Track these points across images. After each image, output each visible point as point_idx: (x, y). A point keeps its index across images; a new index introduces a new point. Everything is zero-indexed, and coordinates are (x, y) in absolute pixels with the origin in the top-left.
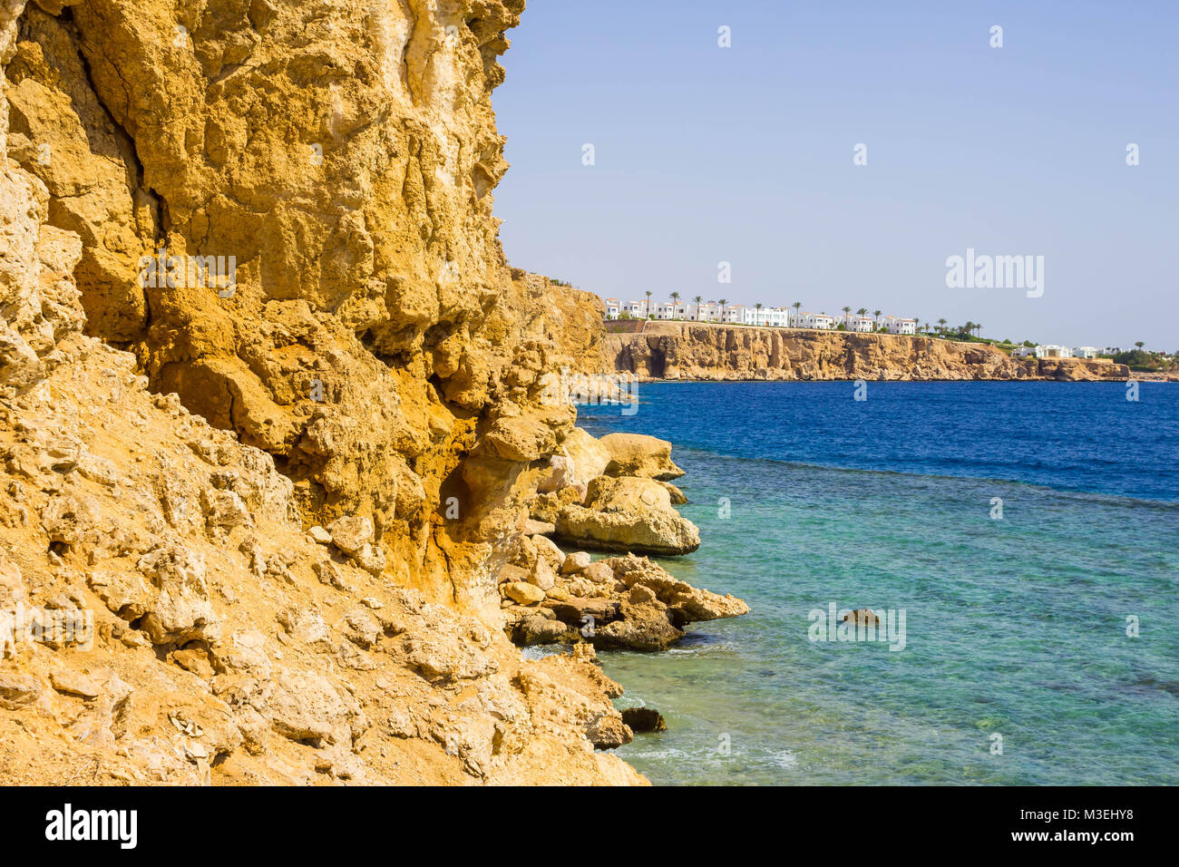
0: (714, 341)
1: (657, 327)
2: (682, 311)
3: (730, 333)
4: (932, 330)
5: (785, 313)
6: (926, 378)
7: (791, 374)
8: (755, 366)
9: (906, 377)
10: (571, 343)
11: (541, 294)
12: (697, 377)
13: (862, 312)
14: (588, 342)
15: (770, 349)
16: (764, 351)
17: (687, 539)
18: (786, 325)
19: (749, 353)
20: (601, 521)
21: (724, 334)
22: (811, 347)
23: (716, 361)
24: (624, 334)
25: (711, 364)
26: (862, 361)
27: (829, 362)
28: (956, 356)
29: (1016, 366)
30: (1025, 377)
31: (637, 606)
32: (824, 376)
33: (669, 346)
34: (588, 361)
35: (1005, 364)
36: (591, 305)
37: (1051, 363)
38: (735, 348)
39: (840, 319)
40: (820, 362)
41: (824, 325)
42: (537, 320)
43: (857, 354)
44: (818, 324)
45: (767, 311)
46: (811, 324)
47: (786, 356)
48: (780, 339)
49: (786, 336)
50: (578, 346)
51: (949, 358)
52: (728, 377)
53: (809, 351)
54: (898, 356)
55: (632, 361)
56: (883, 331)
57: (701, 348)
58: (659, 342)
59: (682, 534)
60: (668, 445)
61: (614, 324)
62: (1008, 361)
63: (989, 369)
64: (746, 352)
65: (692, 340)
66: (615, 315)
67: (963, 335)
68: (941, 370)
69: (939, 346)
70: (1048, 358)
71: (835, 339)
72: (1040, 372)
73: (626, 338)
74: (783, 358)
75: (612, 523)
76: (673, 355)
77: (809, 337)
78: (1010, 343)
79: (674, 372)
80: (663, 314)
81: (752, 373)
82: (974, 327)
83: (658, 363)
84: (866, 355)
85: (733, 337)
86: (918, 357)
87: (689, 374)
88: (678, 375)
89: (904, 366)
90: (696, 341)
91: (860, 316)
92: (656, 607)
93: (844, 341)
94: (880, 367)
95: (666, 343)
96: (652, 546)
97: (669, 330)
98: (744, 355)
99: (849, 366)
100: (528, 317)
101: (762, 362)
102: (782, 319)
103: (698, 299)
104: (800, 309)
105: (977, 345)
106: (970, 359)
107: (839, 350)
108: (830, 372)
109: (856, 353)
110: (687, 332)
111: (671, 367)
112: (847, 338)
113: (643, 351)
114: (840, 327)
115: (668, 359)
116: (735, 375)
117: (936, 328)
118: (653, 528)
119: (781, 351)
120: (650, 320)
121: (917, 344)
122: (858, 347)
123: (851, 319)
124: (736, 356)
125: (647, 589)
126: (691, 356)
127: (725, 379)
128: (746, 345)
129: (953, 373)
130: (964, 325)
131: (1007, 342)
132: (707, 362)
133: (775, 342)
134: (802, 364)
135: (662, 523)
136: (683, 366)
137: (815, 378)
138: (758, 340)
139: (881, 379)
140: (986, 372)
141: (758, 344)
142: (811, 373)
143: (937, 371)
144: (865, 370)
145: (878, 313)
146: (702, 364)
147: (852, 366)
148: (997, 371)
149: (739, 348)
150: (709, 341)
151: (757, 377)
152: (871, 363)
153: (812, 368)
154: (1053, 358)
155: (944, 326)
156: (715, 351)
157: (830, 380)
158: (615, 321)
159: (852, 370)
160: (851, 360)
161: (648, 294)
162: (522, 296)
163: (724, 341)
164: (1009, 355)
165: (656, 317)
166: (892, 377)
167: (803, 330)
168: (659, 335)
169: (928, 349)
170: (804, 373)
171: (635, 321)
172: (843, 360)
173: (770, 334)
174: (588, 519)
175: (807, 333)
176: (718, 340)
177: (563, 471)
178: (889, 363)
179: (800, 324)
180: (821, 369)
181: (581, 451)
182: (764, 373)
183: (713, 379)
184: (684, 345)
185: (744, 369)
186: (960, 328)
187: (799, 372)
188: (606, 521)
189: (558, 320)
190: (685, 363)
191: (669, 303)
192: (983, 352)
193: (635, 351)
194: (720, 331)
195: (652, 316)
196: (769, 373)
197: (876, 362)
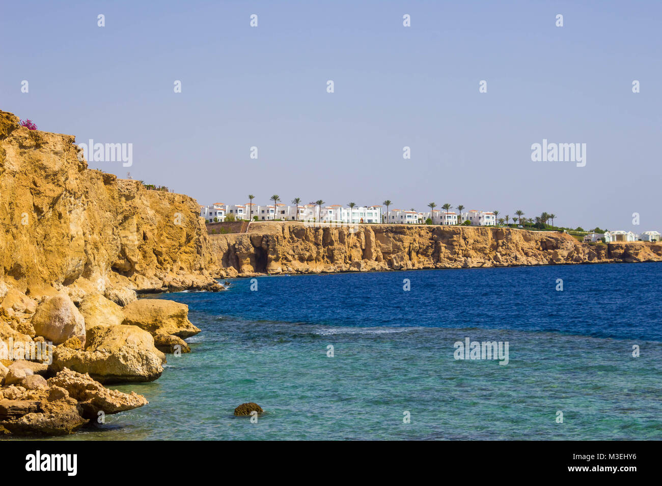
0: (312, 238)
1: (259, 227)
2: (283, 212)
3: (326, 230)
4: (511, 222)
5: (378, 211)
6: (506, 264)
7: (383, 265)
8: (350, 259)
9: (488, 264)
10: (167, 240)
11: (134, 197)
12: (297, 271)
13: (446, 207)
14: (183, 240)
15: (363, 244)
16: (358, 245)
17: (151, 368)
18: (379, 221)
19: (345, 248)
20: (82, 358)
21: (321, 231)
22: (401, 240)
23: (314, 255)
24: (229, 235)
25: (310, 259)
26: (447, 251)
27: (418, 253)
28: (533, 244)
29: (587, 251)
30: (596, 260)
31: (53, 403)
32: (413, 265)
33: (271, 243)
34: (184, 256)
35: (577, 249)
36: (185, 206)
37: (618, 247)
38: (332, 243)
39: (428, 214)
40: (409, 254)
41: (413, 220)
42: (130, 220)
43: (443, 246)
44: (408, 219)
45: (361, 209)
46: (401, 220)
47: (379, 249)
48: (372, 234)
49: (378, 231)
50: (174, 243)
51: (526, 245)
52: (325, 270)
53: (399, 243)
54: (480, 246)
55: (237, 258)
56: (467, 223)
57: (300, 245)
58: (262, 240)
59: (147, 364)
60: (185, 308)
61: (221, 226)
62: (580, 246)
63: (562, 253)
64: (342, 246)
65: (292, 238)
66: (222, 217)
67: (540, 225)
68: (519, 256)
69: (517, 236)
70: (616, 242)
71: (423, 233)
72: (609, 255)
73: (232, 238)
74: (375, 251)
75: (91, 359)
76: (275, 251)
77: (399, 231)
78: (582, 230)
79: (276, 267)
80: (266, 216)
81: (348, 266)
82: (549, 217)
83: (261, 260)
84: (450, 246)
85: (329, 233)
86: (498, 245)
87: (290, 269)
88: (279, 270)
89: (486, 254)
90: (296, 239)
91: (445, 211)
92: (69, 402)
93: (430, 234)
94: (465, 256)
95: (268, 241)
96: (123, 376)
97: (270, 228)
98: (339, 249)
99: (436, 256)
100: (120, 217)
101: (357, 255)
102: (375, 216)
103: (297, 201)
104: (389, 206)
105: (552, 233)
106: (546, 245)
107: (426, 241)
108: (419, 262)
109: (441, 244)
110: (287, 231)
111: (273, 263)
112: (433, 231)
113: (247, 249)
114: (428, 222)
115: (270, 256)
116: (332, 268)
117: (515, 220)
118: (122, 360)
119: (373, 244)
120: (253, 221)
121: (497, 234)
122: (443, 239)
123: (438, 214)
124: (332, 251)
125: (62, 389)
126: (291, 252)
127: (322, 272)
128: (342, 240)
129: (530, 259)
130: (540, 216)
131: (579, 229)
132: (306, 257)
133: (367, 237)
134: (393, 256)
135: (130, 356)
136: (285, 262)
137: (405, 268)
138: (352, 236)
139: (465, 266)
140: (560, 257)
141: (352, 240)
142: (402, 263)
143: (516, 258)
144: (451, 259)
145: (461, 208)
146: (302, 259)
147: (439, 256)
148: (570, 255)
149: (335, 244)
150: (307, 238)
151: (352, 269)
152: (455, 253)
153: (402, 259)
154: (620, 242)
155: (522, 217)
156: (313, 247)
157: (419, 269)
158: (221, 223)
159: (438, 260)
160: (438, 251)
161: (251, 197)
162: (113, 198)
163: (321, 238)
164: (581, 241)
165: (260, 218)
166: (475, 265)
167: (393, 225)
168: (261, 234)
169: (507, 238)
170: (395, 264)
171: (240, 222)
172: (431, 251)
173: (363, 230)
174: (73, 357)
175: (396, 228)
176: (316, 237)
177: (73, 326)
178: (472, 252)
179: (392, 220)
180: (410, 259)
181: (97, 311)
182: (358, 265)
183: (312, 272)
184: (284, 243)
185: (341, 262)
186: (537, 218)
187: (390, 263)
188: (86, 357)
189: (152, 219)
190: (286, 259)
191: (271, 206)
192: (556, 239)
193: (239, 250)
194: (317, 229)
195: (256, 218)
196: (363, 265)
197: (460, 252)
